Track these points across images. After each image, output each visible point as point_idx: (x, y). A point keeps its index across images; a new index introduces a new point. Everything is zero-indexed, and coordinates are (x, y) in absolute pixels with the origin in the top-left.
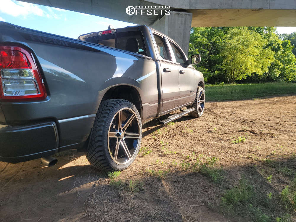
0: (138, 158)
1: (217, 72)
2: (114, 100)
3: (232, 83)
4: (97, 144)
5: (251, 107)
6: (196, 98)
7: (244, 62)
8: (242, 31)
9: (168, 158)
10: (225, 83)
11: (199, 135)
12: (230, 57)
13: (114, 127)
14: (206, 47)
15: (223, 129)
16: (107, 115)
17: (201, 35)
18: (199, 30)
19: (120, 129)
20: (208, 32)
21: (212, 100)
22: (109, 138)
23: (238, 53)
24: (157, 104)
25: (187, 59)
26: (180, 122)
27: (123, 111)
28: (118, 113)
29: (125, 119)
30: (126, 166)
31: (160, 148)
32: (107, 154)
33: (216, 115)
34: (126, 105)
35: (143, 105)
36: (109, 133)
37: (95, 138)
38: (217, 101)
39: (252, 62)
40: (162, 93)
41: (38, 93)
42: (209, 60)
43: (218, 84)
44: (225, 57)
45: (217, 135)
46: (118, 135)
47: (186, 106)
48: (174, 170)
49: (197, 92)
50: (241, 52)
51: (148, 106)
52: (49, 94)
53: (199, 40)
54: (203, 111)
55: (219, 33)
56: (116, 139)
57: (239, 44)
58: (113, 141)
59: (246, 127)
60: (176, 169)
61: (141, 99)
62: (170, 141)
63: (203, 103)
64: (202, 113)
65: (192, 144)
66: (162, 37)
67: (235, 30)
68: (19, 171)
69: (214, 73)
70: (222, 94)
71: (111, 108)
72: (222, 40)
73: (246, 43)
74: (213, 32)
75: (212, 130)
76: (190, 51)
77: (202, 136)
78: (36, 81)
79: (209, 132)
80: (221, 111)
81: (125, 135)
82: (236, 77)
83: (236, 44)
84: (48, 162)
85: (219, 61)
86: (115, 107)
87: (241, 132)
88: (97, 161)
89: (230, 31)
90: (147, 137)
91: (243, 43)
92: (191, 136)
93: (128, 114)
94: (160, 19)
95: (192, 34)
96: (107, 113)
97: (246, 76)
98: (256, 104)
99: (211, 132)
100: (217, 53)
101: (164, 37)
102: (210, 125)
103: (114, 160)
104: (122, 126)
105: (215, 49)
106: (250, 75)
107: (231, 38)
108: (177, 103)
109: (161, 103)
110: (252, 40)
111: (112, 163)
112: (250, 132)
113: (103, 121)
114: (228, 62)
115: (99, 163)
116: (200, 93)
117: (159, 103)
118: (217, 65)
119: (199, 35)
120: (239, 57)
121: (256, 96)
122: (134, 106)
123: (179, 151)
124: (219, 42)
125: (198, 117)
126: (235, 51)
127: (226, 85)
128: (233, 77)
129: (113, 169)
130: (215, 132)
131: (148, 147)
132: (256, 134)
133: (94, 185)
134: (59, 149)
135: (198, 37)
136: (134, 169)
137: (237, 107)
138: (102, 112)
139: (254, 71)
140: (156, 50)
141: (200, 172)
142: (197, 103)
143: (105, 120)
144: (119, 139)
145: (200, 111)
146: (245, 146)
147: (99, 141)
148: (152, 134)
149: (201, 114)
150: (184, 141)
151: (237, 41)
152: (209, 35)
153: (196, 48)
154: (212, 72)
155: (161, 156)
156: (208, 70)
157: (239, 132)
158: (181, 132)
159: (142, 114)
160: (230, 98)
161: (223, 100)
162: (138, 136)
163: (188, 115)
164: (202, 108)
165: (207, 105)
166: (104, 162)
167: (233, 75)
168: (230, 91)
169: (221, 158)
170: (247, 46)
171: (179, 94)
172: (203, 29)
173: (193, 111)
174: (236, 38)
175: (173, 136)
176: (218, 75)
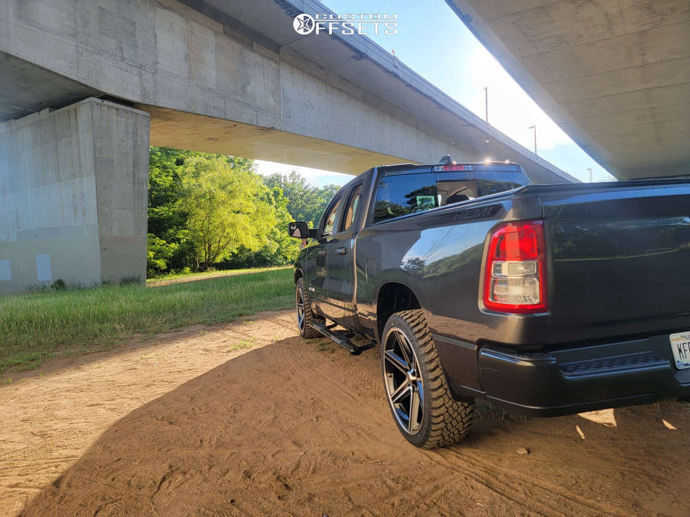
1: (173, 245)
3: (209, 269)
43: (177, 273)
89: (191, 161)
107: (196, 176)
118: (171, 231)
128: (208, 257)
156: (164, 242)
167: (208, 251)
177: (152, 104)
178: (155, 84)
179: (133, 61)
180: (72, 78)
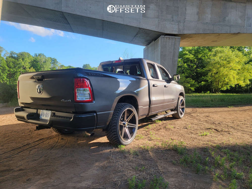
0: (134, 140)
1: (203, 82)
2: (123, 103)
3: (217, 92)
4: (113, 128)
5: (224, 113)
6: (178, 104)
7: (227, 75)
8: (224, 49)
9: (154, 141)
10: (210, 92)
11: (178, 130)
12: (215, 71)
13: (122, 119)
14: (193, 62)
15: (196, 127)
16: (119, 112)
17: (188, 52)
18: (187, 48)
19: (125, 120)
20: (195, 50)
21: (194, 106)
22: (120, 124)
23: (221, 67)
24: (148, 107)
25: (170, 77)
26: (165, 121)
27: (127, 110)
28: (125, 111)
29: (128, 115)
30: (128, 143)
31: (149, 136)
32: (118, 134)
33: (194, 118)
34: (129, 107)
35: (139, 107)
36: (120, 122)
37: (112, 124)
38: (198, 107)
39: (235, 75)
40: (151, 100)
41: (90, 99)
42: (196, 73)
43: (204, 93)
44: (210, 70)
45: (190, 130)
46: (124, 124)
47: (171, 110)
48: (156, 147)
49: (178, 100)
50: (224, 66)
51: (143, 108)
52: (94, 100)
53: (187, 56)
54: (183, 114)
55: (205, 51)
56: (123, 126)
57: (223, 60)
58: (121, 127)
59: (213, 127)
60: (158, 147)
61: (138, 104)
62: (157, 132)
63: (184, 108)
64: (183, 115)
65: (172, 135)
66: (153, 64)
67: (219, 49)
68: (66, 143)
69: (200, 84)
70: (203, 102)
71: (121, 108)
72: (207, 56)
73: (228, 60)
74: (199, 50)
75: (187, 127)
76: (180, 65)
77: (179, 131)
78: (90, 93)
79: (185, 128)
80: (199, 114)
81: (128, 125)
82: (220, 87)
83: (219, 60)
84: (90, 135)
85: (205, 74)
86: (123, 107)
87: (208, 130)
88: (112, 138)
89: (214, 50)
90: (141, 129)
91: (226, 60)
92: (172, 130)
93: (130, 112)
94: (154, 41)
95: (182, 51)
96: (119, 111)
97: (230, 87)
98: (229, 111)
99: (186, 128)
100: (203, 67)
101: (154, 64)
102: (187, 124)
103: (121, 138)
104: (127, 119)
105: (202, 64)
106: (234, 86)
107: (215, 55)
108: (163, 107)
109: (151, 106)
110: (233, 57)
111: (120, 140)
112: (215, 130)
113: (117, 115)
114: (213, 74)
115: (113, 139)
116: (181, 101)
117: (149, 106)
118: (203, 77)
119: (187, 52)
120: (223, 71)
121: (232, 104)
122: (134, 107)
123: (162, 138)
124: (205, 59)
125: (179, 118)
126: (219, 66)
127: (210, 94)
128: (218, 88)
129: (121, 144)
130: (189, 128)
131: (141, 135)
132: (218, 131)
133: (111, 151)
134: (96, 127)
135: (186, 54)
136: (133, 145)
137: (212, 112)
138: (117, 110)
139: (236, 83)
140: (149, 73)
141: (173, 149)
142: (179, 108)
143: (118, 114)
144: (125, 126)
145: (181, 114)
146: (208, 138)
147: (114, 126)
148: (144, 128)
149: (181, 116)
150: (166, 133)
151: (220, 57)
152: (195, 53)
153: (184, 63)
154: (199, 83)
155: (150, 140)
156: (194, 81)
157: (206, 129)
158: (165, 127)
159: (138, 113)
160: (209, 105)
161: (203, 107)
162: (135, 126)
163: (171, 116)
164: (183, 112)
165: (188, 110)
166: (117, 138)
167: (217, 85)
168: (210, 100)
169: (188, 143)
170: (229, 62)
171: (163, 101)
172: (191, 48)
173: (176, 114)
174: (220, 55)
175: (159, 130)
176: (204, 85)
177: (182, 34)
178: (184, 26)
179: (176, 20)
180: (156, 31)
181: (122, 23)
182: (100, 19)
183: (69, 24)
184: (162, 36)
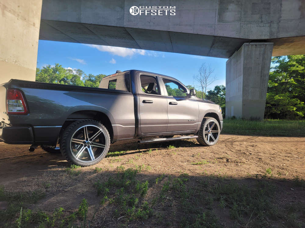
19: (87, 139)
24: (134, 126)
27: (89, 127)
28: (83, 128)
30: (87, 164)
34: (91, 124)
35: (113, 125)
36: (72, 139)
40: (139, 118)
46: (84, 142)
49: (203, 122)
51: (121, 127)
54: (216, 141)
63: (217, 133)
81: (92, 145)
94: (237, 51)
101: (157, 77)
103: (75, 157)
104: (90, 137)
109: (139, 126)
111: (73, 159)
112: (227, 160)
122: (102, 125)
125: (206, 145)
129: (74, 163)
142: (205, 132)
149: (210, 143)
162: (104, 146)
164: (216, 138)
177: (275, 38)
178: (278, 28)
179: (267, 21)
180: (237, 38)
181: (191, 32)
182: (165, 30)
183: (134, 40)
184: (245, 44)
